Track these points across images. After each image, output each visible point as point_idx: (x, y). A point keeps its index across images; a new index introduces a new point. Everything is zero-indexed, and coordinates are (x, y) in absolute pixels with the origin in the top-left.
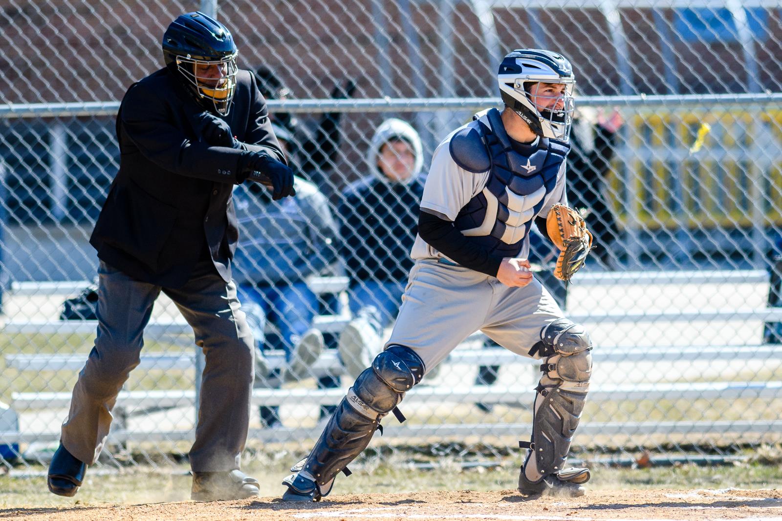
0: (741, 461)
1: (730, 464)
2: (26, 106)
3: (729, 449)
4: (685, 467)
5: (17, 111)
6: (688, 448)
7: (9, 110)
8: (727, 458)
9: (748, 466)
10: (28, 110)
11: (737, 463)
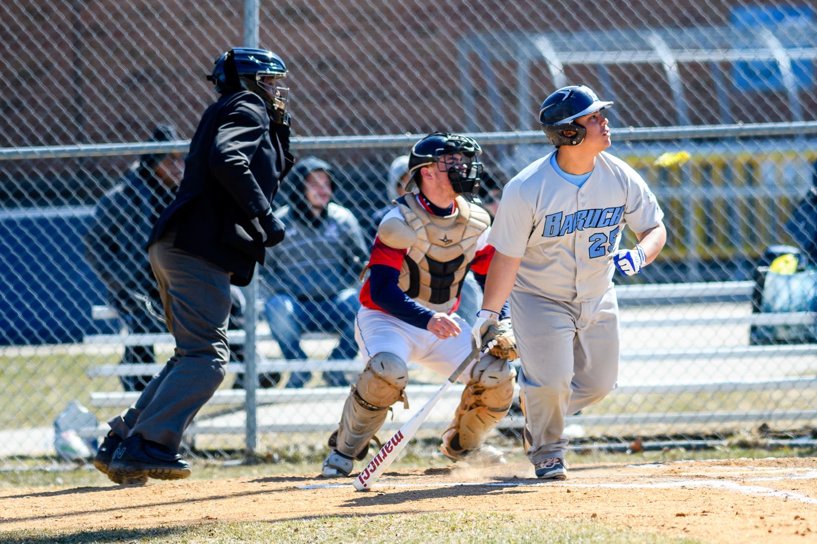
0: (721, 445)
1: (712, 448)
2: (93, 146)
3: (715, 437)
4: (673, 452)
5: (86, 151)
6: (678, 437)
7: (79, 151)
8: (710, 443)
9: (728, 450)
10: (95, 150)
11: (718, 448)
